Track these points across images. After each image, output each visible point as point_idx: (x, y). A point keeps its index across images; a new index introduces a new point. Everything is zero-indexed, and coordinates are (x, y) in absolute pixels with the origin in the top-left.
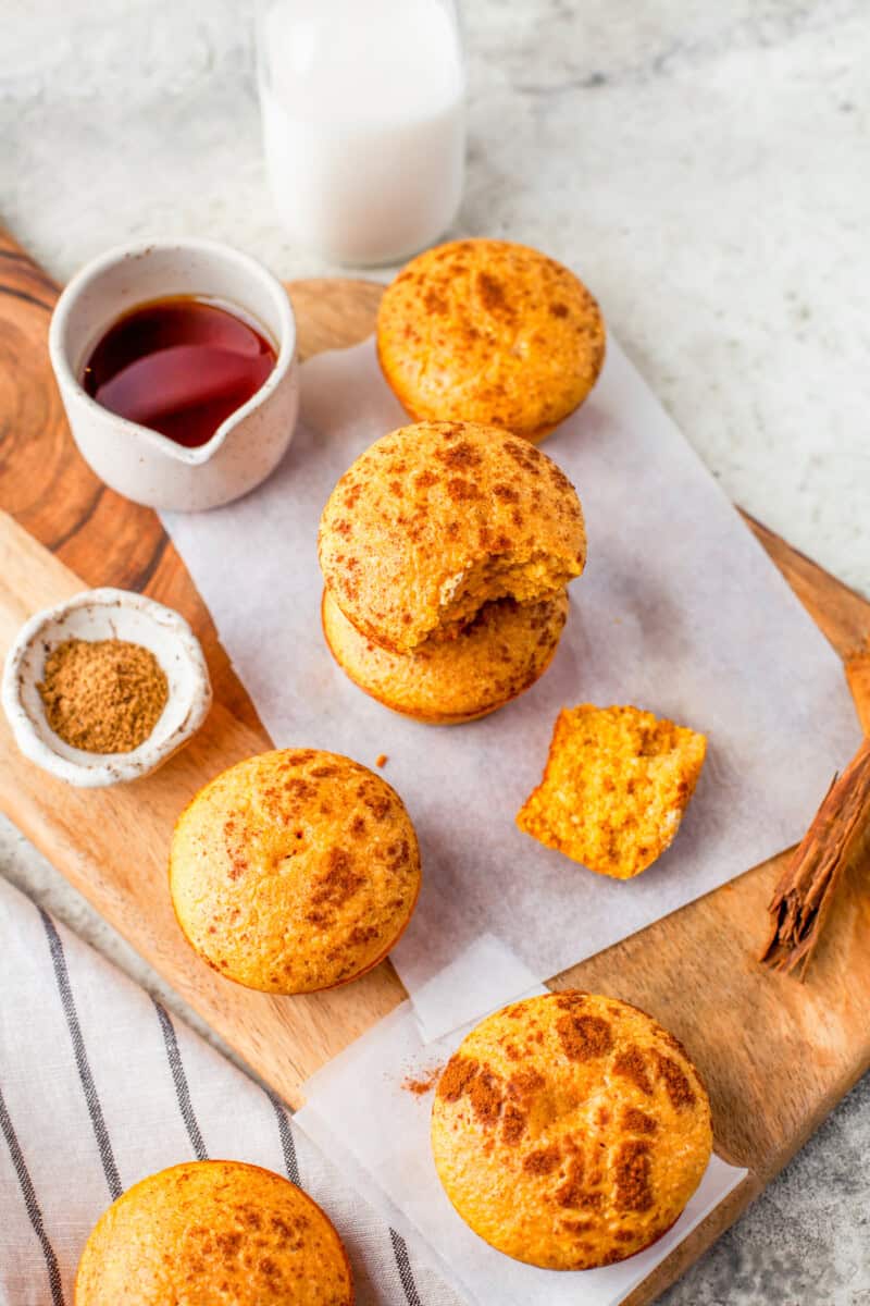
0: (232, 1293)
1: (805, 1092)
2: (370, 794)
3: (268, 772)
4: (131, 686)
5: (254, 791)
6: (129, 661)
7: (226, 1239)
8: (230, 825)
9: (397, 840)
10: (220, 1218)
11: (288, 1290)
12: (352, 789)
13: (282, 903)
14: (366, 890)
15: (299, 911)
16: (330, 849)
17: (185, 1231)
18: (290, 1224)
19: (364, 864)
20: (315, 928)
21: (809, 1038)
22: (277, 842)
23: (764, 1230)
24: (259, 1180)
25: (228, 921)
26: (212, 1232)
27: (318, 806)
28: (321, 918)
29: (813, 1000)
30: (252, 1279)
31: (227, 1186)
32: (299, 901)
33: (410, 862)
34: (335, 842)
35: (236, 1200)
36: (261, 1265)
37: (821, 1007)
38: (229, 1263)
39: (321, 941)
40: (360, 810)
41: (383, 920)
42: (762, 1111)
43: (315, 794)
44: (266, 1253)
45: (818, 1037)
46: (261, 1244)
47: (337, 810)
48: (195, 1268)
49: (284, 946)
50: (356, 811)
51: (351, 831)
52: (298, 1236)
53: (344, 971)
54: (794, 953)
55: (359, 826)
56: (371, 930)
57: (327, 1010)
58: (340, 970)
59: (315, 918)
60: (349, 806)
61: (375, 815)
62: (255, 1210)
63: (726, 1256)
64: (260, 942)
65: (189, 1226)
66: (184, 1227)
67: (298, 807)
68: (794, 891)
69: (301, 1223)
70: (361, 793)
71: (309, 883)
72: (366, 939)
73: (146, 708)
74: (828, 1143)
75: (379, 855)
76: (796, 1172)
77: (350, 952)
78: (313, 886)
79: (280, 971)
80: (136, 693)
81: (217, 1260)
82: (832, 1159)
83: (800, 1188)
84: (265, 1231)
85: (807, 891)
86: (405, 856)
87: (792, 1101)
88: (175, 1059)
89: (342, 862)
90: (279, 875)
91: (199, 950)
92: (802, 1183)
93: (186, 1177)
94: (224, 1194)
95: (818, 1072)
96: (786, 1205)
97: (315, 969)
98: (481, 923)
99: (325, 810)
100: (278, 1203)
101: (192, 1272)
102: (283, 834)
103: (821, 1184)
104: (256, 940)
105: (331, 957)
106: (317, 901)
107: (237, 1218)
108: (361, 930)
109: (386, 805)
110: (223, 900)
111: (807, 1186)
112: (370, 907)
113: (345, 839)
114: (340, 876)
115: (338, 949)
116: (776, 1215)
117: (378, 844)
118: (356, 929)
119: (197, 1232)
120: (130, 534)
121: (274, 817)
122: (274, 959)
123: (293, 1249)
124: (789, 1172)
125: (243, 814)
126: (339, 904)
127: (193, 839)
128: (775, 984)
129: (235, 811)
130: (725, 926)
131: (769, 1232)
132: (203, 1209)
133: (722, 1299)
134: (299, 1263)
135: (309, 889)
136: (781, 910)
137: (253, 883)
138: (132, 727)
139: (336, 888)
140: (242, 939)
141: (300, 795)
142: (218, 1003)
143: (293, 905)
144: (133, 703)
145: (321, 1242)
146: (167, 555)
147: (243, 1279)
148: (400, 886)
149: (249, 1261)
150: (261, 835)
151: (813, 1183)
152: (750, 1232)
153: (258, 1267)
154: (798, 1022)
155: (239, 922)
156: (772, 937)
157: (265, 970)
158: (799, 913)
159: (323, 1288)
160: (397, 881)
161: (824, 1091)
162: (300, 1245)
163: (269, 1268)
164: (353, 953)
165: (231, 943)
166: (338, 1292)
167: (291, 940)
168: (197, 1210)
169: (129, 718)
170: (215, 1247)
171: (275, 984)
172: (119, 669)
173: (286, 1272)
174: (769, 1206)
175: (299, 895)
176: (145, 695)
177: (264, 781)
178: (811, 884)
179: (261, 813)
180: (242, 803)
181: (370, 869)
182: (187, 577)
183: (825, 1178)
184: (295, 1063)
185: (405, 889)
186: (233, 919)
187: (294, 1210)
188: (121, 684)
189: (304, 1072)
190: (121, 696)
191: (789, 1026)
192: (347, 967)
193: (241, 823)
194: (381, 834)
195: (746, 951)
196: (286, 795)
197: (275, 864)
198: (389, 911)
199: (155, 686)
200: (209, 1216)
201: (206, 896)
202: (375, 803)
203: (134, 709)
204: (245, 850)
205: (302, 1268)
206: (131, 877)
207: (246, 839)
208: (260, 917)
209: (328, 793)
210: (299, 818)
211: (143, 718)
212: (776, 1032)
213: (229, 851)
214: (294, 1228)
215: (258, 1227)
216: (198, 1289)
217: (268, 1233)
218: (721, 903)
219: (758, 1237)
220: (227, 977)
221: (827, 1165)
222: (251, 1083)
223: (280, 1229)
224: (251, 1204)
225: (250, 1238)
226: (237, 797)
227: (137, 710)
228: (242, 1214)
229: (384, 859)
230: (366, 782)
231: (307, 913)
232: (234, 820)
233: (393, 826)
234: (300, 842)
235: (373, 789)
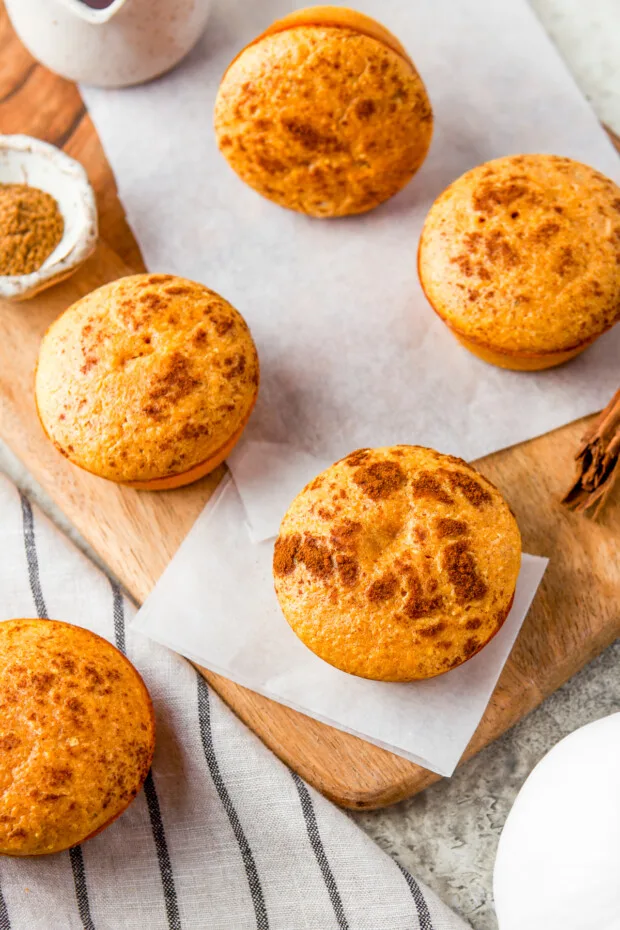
0: (38, 723)
1: (588, 619)
2: (216, 312)
3: (128, 288)
4: (29, 221)
5: (113, 301)
6: (31, 200)
7: (40, 677)
8: (88, 328)
9: (235, 354)
10: (39, 661)
11: (90, 726)
12: (200, 307)
13: (124, 395)
14: (200, 392)
15: (138, 403)
16: (172, 353)
17: (6, 669)
18: (102, 674)
19: (200, 370)
20: (150, 420)
21: (599, 572)
22: (126, 344)
23: (542, 740)
24: (83, 638)
25: (76, 409)
26: (29, 671)
27: (167, 316)
28: (157, 412)
29: (607, 540)
30: (58, 714)
31: (52, 637)
32: (138, 395)
33: (244, 374)
34: (177, 348)
35: (57, 649)
36: (69, 703)
37: (614, 547)
38: (40, 698)
39: (155, 431)
40: (203, 323)
41: (214, 420)
42: (548, 629)
43: (166, 307)
44: (74, 693)
45: (607, 573)
46: (72, 685)
47: (183, 322)
48: (8, 699)
49: (122, 433)
50: (200, 325)
51: (194, 341)
52: (107, 684)
53: (174, 463)
54: (592, 495)
55: (201, 338)
56: (201, 427)
57: (170, 511)
58: (170, 461)
59: (151, 411)
60: (195, 320)
61: (217, 330)
62: (72, 658)
63: (504, 759)
64: (100, 429)
65: (10, 665)
66: (5, 665)
67: (149, 316)
68: (598, 440)
69: (113, 675)
70: (208, 310)
71: (149, 381)
72: (196, 435)
73: (40, 244)
74: (610, 671)
75: (217, 364)
76: (577, 694)
77: (180, 445)
78: (152, 383)
79: (117, 456)
80: (32, 228)
81: (29, 694)
82: (612, 685)
83: (580, 707)
84: (77, 676)
85: (610, 441)
86: (241, 368)
87: (576, 624)
88: (30, 541)
89: (181, 365)
90: (123, 371)
91: (51, 436)
92: (582, 703)
93: (18, 629)
94: (48, 643)
95: (603, 602)
96: (565, 720)
97: (148, 457)
98: (316, 448)
99: (172, 321)
100: (95, 656)
101: (6, 701)
102: (133, 338)
103: (599, 705)
104: (98, 427)
105: (164, 447)
106: (154, 396)
107: (54, 662)
108: (192, 426)
109: (230, 324)
110: (73, 391)
111: (585, 706)
112: (202, 406)
113: (186, 347)
114: (179, 377)
115: (170, 441)
116: (554, 728)
117: (216, 355)
118: (187, 425)
119: (15, 670)
120: (53, 104)
121: (126, 324)
122: (112, 445)
123: (100, 693)
124: (571, 692)
125: (101, 320)
126: (174, 401)
127: (55, 341)
128: (574, 524)
129: (95, 317)
130: (535, 470)
131: (546, 742)
132: (25, 652)
133: (495, 794)
134: (103, 707)
135: (149, 385)
136: (586, 457)
137: (101, 377)
138: (25, 257)
139: (172, 387)
140: (86, 425)
141: (153, 306)
142: (75, 497)
143: (133, 397)
144: (27, 236)
145: (129, 693)
146: (84, 124)
147: (51, 712)
148: (233, 394)
149: (58, 698)
150: (113, 337)
151: (592, 704)
152: (528, 740)
153: (66, 704)
154: (591, 557)
155: (86, 410)
156: (576, 482)
157: (103, 455)
158: (601, 460)
159: (124, 731)
160: (231, 388)
161: (606, 618)
162: (108, 691)
163: (75, 706)
164: (184, 446)
165: (76, 429)
166: (139, 738)
167: (128, 428)
168: (20, 653)
169: (22, 248)
170: (29, 683)
171: (112, 469)
172: (20, 205)
173: (90, 711)
174: (549, 720)
175: (139, 389)
176: (40, 232)
177: (123, 294)
178: (614, 435)
179: (116, 319)
180: (102, 311)
181: (206, 373)
182: (98, 144)
183: (603, 701)
184: (136, 552)
185: (237, 397)
186: (80, 407)
187: (109, 664)
188: (19, 218)
189: (143, 561)
190: (17, 227)
191: (581, 559)
192: (177, 458)
193: (97, 327)
194: (219, 346)
195: (552, 494)
196: (140, 306)
197: (123, 363)
198: (220, 414)
199: (52, 226)
200: (30, 658)
201: (60, 387)
202: (220, 321)
203: (29, 241)
204: (97, 349)
205: (106, 711)
206: (14, 388)
207: (99, 339)
208: (104, 407)
209: (177, 307)
210: (148, 326)
211: (36, 251)
212: (569, 564)
213: (83, 349)
214: (105, 678)
215: (72, 672)
216: (8, 717)
217: (80, 677)
218: (535, 452)
219: (536, 744)
220: (74, 462)
221: (607, 688)
222: (96, 569)
223: (91, 676)
224: (69, 653)
225: (63, 679)
226: (98, 306)
227: (32, 243)
228: (59, 660)
229: (220, 367)
230: (215, 304)
231: (145, 406)
232: (92, 324)
233: (234, 341)
234: (146, 346)
235: (221, 310)
